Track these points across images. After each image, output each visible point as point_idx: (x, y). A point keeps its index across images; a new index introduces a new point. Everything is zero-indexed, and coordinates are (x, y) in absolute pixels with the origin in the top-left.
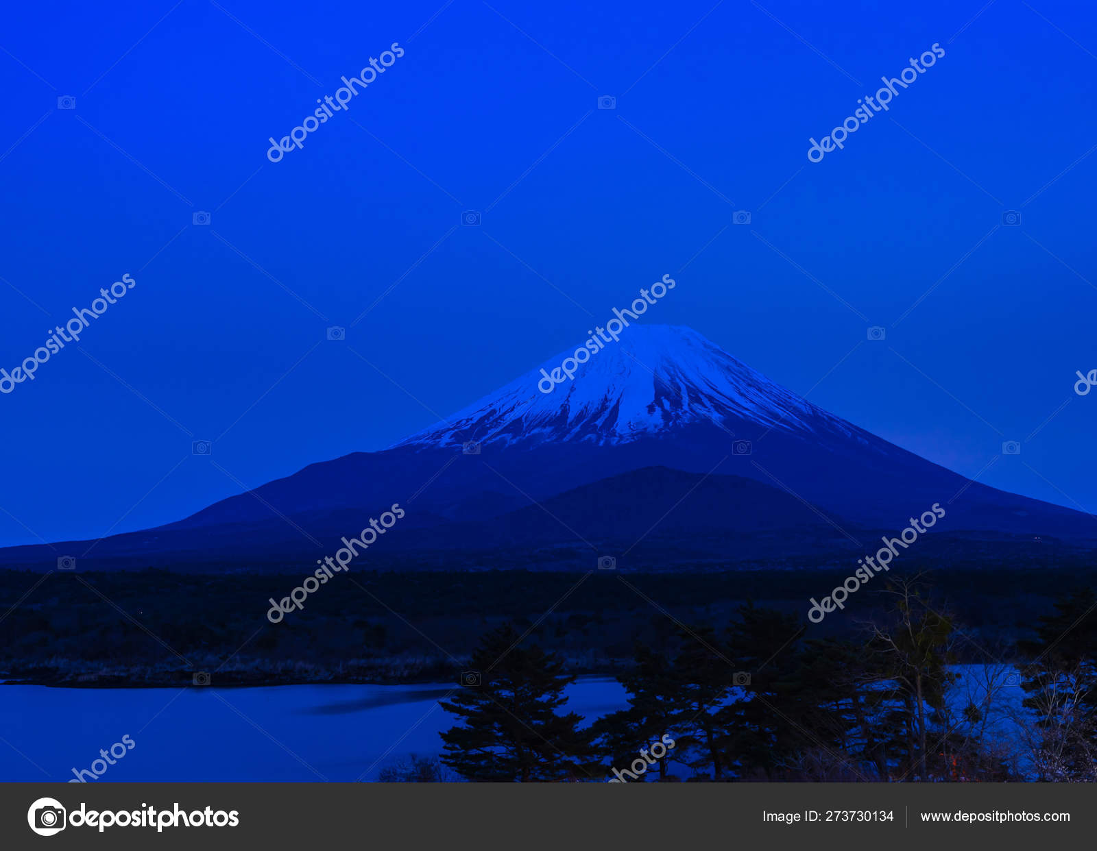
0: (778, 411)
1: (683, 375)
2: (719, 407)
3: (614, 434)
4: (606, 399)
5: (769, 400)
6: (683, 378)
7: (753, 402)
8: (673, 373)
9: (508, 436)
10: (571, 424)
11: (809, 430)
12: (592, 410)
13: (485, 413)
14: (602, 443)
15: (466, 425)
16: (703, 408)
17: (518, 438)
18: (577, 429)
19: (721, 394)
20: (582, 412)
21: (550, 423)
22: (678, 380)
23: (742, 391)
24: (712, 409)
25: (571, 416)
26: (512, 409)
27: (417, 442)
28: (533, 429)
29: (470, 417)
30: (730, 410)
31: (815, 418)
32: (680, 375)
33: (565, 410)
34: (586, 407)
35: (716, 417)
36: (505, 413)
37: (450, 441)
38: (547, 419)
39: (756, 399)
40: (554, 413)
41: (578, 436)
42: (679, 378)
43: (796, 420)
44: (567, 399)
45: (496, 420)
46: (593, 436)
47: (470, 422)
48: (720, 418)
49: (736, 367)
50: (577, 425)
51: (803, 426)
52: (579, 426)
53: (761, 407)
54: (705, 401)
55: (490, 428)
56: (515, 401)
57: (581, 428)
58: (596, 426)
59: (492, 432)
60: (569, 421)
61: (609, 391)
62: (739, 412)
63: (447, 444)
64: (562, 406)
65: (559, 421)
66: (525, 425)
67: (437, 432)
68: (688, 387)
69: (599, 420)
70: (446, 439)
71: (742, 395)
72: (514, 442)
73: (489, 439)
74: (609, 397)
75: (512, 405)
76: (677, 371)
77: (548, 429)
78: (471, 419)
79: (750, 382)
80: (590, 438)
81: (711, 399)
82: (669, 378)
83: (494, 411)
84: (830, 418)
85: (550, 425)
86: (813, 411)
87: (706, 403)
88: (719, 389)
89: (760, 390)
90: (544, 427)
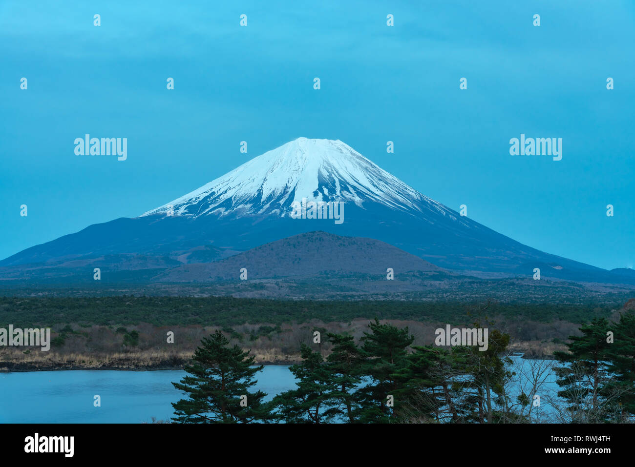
0: (399, 197)
1: (337, 172)
2: (360, 194)
3: (291, 209)
4: (287, 187)
5: (392, 190)
6: (336, 174)
7: (383, 191)
8: (330, 171)
9: (222, 210)
10: (263, 202)
11: (418, 210)
12: (278, 193)
13: (208, 194)
14: (283, 215)
15: (195, 201)
16: (350, 194)
17: (229, 211)
18: (267, 206)
19: (362, 186)
20: (271, 195)
21: (250, 202)
22: (333, 176)
23: (375, 184)
24: (355, 195)
25: (264, 197)
26: (226, 192)
27: (163, 212)
28: (238, 205)
29: (198, 197)
30: (367, 196)
31: (422, 202)
32: (335, 172)
33: (260, 193)
34: (273, 192)
35: (357, 199)
36: (221, 195)
37: (184, 211)
38: (248, 199)
39: (383, 189)
40: (253, 195)
41: (268, 210)
42: (334, 174)
43: (409, 203)
44: (262, 186)
45: (215, 199)
46: (278, 211)
47: (198, 200)
48: (360, 200)
49: (372, 168)
50: (267, 203)
51: (414, 207)
52: (269, 204)
53: (388, 195)
54: (351, 189)
55: (211, 204)
56: (227, 187)
57: (270, 205)
58: (280, 204)
59: (211, 207)
60: (262, 200)
61: (288, 181)
62: (372, 197)
63: (182, 213)
64: (258, 190)
65: (256, 200)
66: (234, 203)
67: (176, 206)
68: (340, 180)
69: (282, 200)
70: (182, 210)
71: (375, 186)
72: (226, 213)
73: (211, 210)
74: (289, 185)
75: (226, 189)
76: (333, 169)
77: (249, 206)
78: (199, 198)
79: (381, 178)
80: (276, 212)
81: (354, 188)
82: (328, 174)
83: (213, 193)
84: (432, 202)
85: (250, 203)
86: (421, 198)
87: (352, 192)
88: (360, 182)
89: (386, 183)
90: (246, 204)
